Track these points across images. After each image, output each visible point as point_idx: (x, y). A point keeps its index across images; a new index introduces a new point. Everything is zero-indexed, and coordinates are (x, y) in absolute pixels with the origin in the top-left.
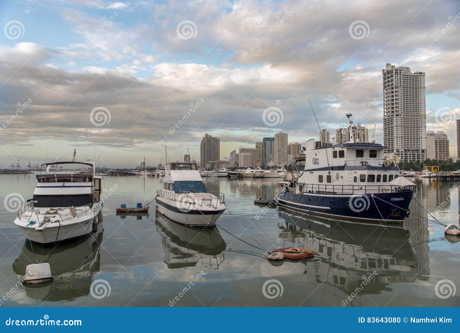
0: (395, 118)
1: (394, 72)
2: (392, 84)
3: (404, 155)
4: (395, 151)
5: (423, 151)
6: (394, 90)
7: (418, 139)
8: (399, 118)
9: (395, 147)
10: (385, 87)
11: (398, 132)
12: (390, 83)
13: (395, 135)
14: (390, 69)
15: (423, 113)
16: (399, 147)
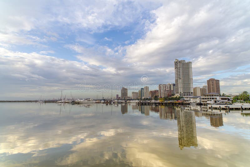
0: (179, 80)
1: (178, 62)
2: (178, 67)
3: (183, 95)
4: (179, 93)
5: (192, 93)
6: (178, 69)
7: (189, 88)
8: (181, 80)
9: (179, 91)
10: (175, 68)
11: (180, 85)
12: (177, 67)
13: (179, 87)
14: (177, 61)
15: (191, 78)
16: (181, 91)
